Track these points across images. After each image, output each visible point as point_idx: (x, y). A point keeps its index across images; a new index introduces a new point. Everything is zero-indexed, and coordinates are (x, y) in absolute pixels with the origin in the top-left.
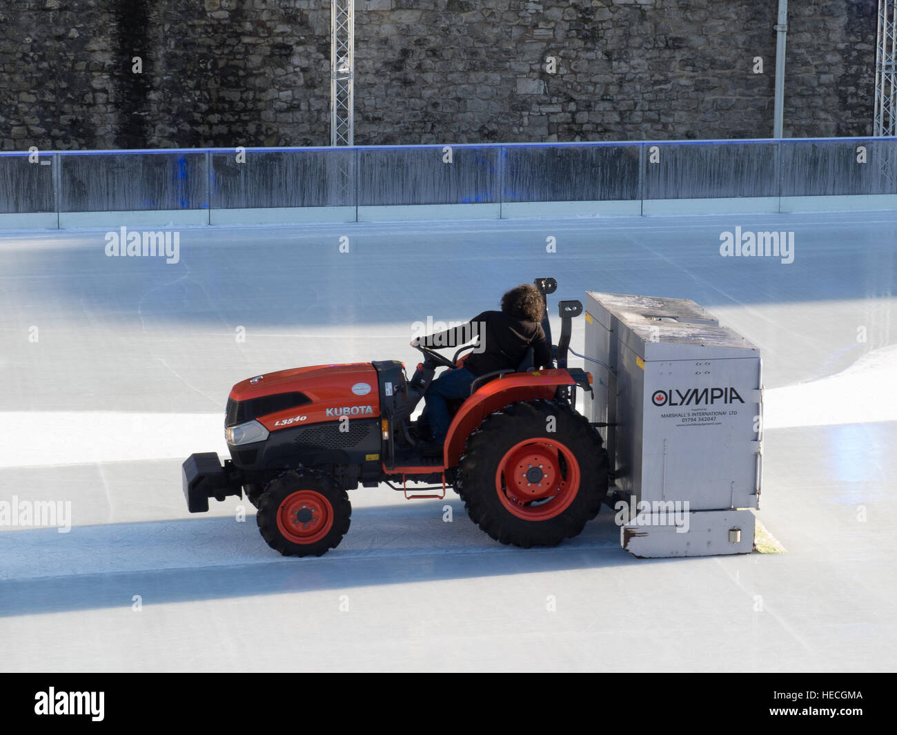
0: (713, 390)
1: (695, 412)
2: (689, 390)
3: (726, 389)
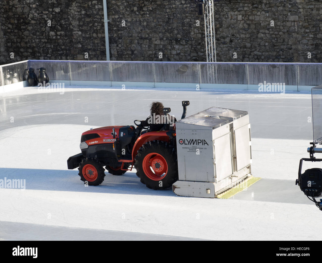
0: (198, 140)
1: (193, 147)
2: (190, 140)
3: (202, 140)
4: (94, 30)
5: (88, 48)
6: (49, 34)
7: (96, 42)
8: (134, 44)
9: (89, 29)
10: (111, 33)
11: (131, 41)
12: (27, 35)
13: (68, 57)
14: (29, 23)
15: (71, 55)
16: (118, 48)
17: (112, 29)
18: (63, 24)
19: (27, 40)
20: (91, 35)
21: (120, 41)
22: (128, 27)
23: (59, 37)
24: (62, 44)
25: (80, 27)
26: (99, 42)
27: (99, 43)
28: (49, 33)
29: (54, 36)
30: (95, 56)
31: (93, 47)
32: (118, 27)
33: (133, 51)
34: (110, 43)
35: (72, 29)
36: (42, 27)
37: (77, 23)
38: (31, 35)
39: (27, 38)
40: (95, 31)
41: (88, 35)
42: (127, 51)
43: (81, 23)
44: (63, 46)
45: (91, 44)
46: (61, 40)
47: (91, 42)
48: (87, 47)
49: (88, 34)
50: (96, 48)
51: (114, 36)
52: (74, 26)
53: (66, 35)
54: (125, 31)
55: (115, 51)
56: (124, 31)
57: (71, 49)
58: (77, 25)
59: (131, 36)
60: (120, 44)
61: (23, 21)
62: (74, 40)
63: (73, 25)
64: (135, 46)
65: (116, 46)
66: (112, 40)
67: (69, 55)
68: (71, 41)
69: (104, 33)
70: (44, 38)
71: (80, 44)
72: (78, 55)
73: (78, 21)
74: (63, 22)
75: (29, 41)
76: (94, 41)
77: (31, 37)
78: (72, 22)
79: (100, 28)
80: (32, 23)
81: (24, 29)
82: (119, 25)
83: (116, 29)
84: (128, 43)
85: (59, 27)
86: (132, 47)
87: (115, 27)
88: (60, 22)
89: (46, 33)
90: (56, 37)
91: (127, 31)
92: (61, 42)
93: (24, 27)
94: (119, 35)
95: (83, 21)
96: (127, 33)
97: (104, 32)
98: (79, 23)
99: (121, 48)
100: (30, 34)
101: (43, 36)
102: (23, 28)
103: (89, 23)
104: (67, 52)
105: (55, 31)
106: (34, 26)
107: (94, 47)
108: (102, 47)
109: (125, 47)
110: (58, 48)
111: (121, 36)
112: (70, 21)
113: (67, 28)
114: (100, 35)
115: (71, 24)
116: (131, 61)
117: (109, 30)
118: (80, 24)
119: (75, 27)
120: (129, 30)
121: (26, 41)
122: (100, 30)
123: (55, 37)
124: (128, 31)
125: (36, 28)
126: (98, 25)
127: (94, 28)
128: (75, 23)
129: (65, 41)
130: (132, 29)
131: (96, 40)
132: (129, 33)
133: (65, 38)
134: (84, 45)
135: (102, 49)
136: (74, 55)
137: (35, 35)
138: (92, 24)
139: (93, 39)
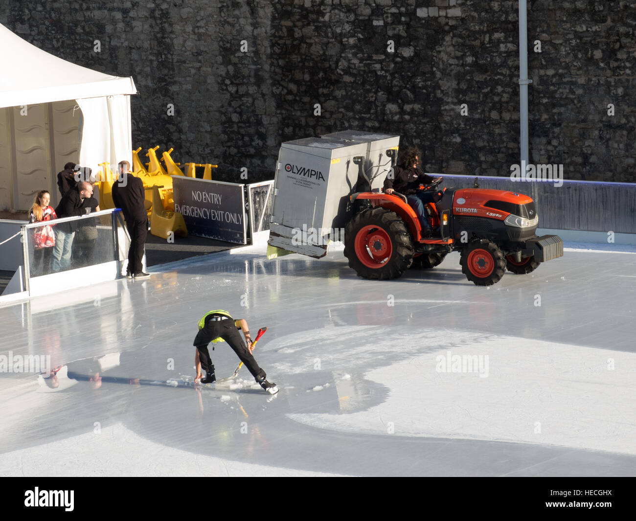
4: (494, 104)
5: (476, 144)
6: (384, 110)
7: (497, 131)
8: (589, 140)
9: (481, 99)
10: (534, 112)
11: (584, 133)
12: (332, 110)
13: (428, 166)
14: (337, 82)
15: (434, 161)
16: (550, 148)
17: (538, 101)
18: (420, 85)
19: (332, 122)
20: (487, 114)
21: (557, 130)
22: (578, 98)
23: (407, 117)
24: (415, 134)
25: (461, 96)
26: (505, 132)
27: (505, 134)
28: (386, 107)
29: (396, 114)
30: (492, 165)
31: (488, 142)
32: (553, 97)
33: (586, 157)
34: (532, 134)
35: (441, 99)
36: (369, 91)
37: (454, 84)
38: (342, 110)
39: (331, 116)
40: (497, 105)
41: (478, 113)
42: (573, 155)
43: (463, 86)
44: (416, 138)
45: (485, 137)
46: (412, 125)
47: (485, 131)
48: (474, 144)
49: (479, 111)
50: (496, 146)
51: (543, 120)
52: (445, 92)
53: (425, 114)
54: (570, 107)
55: (541, 155)
56: (568, 108)
57: (437, 146)
58: (453, 89)
59: (584, 121)
60: (554, 137)
61: (324, 76)
62: (443, 125)
63: (442, 89)
64: (593, 145)
65: (546, 144)
66: (537, 128)
67: (430, 161)
68: (437, 128)
69: (519, 111)
70: (373, 117)
71: (457, 135)
72: (452, 163)
73: (456, 80)
74: (419, 82)
75: (335, 123)
76: (492, 129)
77: (342, 114)
78: (440, 81)
79: (507, 98)
80: (345, 82)
81: (324, 95)
82: (555, 91)
83: (546, 103)
84: (575, 137)
85: (408, 92)
86: (586, 147)
87: (544, 97)
88: (413, 80)
89: (377, 106)
90: (401, 118)
91: (575, 107)
92: (412, 129)
93: (325, 91)
94: (554, 116)
95: (467, 80)
96: (573, 113)
97: (517, 109)
98: (457, 85)
99: (557, 149)
100: (338, 108)
101: (370, 113)
102: (323, 93)
103: (481, 85)
104: (425, 154)
105: (398, 102)
106: (350, 89)
107: (491, 144)
108: (511, 145)
109: (568, 147)
110: (404, 142)
111: (559, 120)
112: (436, 80)
113: (428, 95)
114: (507, 116)
115: (439, 88)
116: (582, 180)
117: (530, 103)
118: (461, 87)
119: (447, 93)
120: (580, 104)
121: (330, 123)
122: (507, 102)
123: (398, 116)
124: (577, 107)
125: (354, 94)
126: (503, 92)
127: (493, 99)
128: (448, 85)
129: (421, 126)
130: (587, 103)
131: (498, 126)
132: (579, 112)
133: (423, 121)
134: (468, 138)
135: (511, 148)
136: (442, 161)
137: (352, 110)
138: (489, 88)
139: (491, 125)
